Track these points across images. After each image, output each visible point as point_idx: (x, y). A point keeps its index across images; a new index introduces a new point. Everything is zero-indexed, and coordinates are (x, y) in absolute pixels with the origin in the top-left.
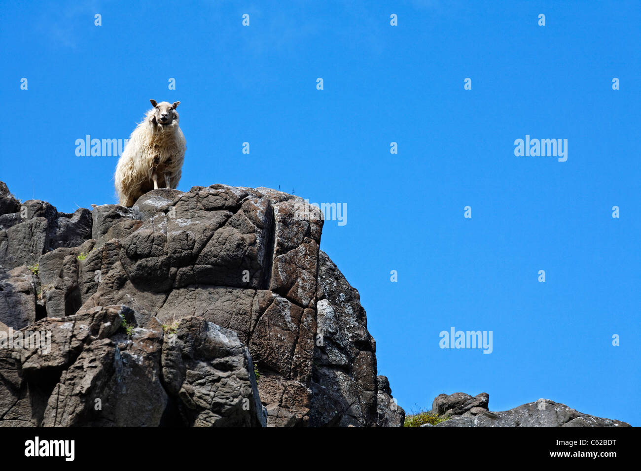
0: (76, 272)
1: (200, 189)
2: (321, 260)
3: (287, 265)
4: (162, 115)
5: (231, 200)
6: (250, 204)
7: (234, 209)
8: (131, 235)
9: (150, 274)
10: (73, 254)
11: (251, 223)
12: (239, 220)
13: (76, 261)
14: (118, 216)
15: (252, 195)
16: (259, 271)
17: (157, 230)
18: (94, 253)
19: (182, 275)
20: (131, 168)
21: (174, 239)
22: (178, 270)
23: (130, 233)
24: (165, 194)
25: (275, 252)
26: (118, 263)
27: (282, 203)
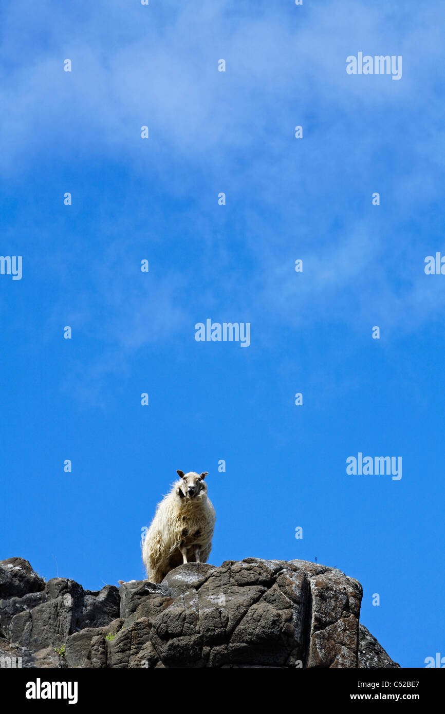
0: (105, 653)
1: (232, 564)
2: (361, 634)
3: (326, 641)
4: (189, 487)
5: (265, 574)
6: (285, 578)
7: (268, 583)
8: (162, 614)
9: (182, 654)
10: (101, 634)
11: (287, 598)
12: (274, 595)
13: (104, 642)
14: (147, 593)
15: (287, 568)
16: (297, 649)
17: (188, 608)
18: (123, 633)
19: (216, 654)
20: (159, 542)
21: (206, 617)
22: (211, 649)
23: (161, 612)
24: (195, 568)
25: (312, 628)
26: (148, 643)
27: (319, 576)
